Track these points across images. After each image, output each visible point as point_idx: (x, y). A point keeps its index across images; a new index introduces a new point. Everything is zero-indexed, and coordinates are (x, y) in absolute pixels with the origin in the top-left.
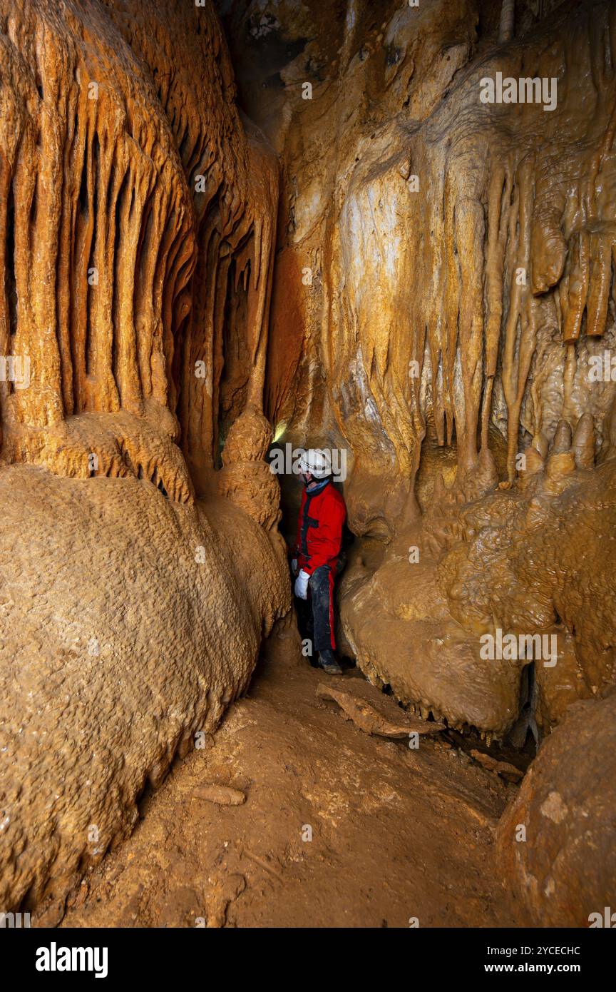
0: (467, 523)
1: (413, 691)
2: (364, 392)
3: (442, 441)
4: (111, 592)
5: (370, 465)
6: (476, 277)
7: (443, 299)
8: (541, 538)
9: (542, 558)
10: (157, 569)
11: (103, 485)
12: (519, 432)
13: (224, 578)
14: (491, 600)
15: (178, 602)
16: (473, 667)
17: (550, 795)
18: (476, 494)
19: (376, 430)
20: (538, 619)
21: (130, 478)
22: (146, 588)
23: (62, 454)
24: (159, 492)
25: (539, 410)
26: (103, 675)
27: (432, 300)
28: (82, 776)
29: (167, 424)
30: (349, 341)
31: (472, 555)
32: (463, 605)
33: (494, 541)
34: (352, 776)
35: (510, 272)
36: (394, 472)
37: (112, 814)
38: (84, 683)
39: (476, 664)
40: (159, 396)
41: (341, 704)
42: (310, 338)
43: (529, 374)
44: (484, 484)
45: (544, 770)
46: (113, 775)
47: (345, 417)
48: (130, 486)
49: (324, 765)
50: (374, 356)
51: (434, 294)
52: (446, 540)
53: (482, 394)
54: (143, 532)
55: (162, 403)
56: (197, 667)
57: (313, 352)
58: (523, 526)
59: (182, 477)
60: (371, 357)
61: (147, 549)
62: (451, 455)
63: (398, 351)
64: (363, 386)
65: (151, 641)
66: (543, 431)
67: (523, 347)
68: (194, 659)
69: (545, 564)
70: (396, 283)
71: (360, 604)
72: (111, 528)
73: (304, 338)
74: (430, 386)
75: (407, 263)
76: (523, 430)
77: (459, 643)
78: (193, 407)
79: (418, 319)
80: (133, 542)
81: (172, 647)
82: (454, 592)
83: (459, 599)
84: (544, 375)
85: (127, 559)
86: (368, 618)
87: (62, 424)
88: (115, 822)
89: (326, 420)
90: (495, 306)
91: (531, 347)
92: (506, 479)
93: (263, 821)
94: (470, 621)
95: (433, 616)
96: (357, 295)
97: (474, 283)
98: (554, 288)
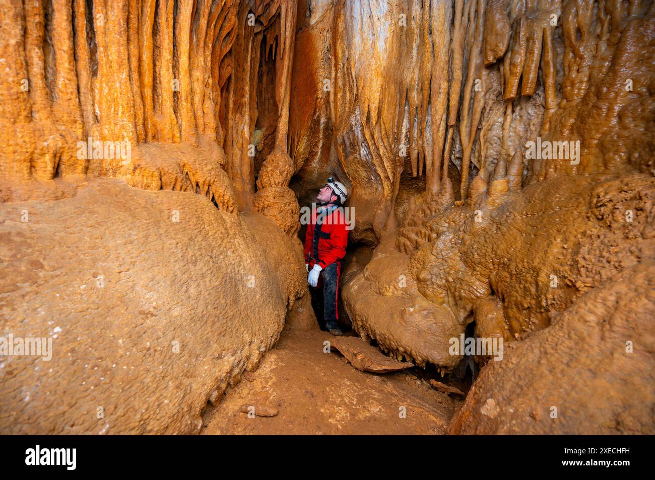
0: (432, 230)
1: (392, 342)
2: (360, 138)
3: (416, 173)
4: (178, 272)
5: (363, 192)
6: (444, 51)
7: (420, 69)
8: (483, 238)
9: (484, 251)
10: (212, 257)
11: (170, 196)
12: (470, 167)
13: (261, 266)
14: (447, 281)
15: (228, 281)
16: (434, 325)
17: (487, 401)
18: (438, 209)
19: (369, 166)
20: (479, 293)
21: (190, 193)
22: (205, 270)
23: (138, 171)
24: (212, 204)
25: (485, 151)
26: (175, 329)
27: (412, 70)
28: (161, 397)
29: (216, 154)
30: (350, 100)
31: (434, 252)
32: (427, 285)
33: (451, 241)
34: (351, 397)
35: (469, 48)
36: (380, 197)
37: (184, 423)
38: (160, 334)
39: (436, 323)
40: (210, 134)
41: (342, 353)
42: (321, 99)
43: (479, 124)
44: (444, 203)
45: (483, 386)
46: (184, 397)
47: (346, 157)
48: (190, 198)
49: (332, 390)
50: (369, 111)
51: (413, 65)
52: (417, 242)
53: (445, 139)
54: (200, 231)
55: (213, 139)
56: (242, 326)
57: (324, 109)
58: (471, 230)
59: (228, 194)
60: (367, 112)
61: (204, 243)
62: (421, 184)
63: (386, 107)
64: (360, 134)
65: (209, 307)
66: (487, 165)
67: (476, 104)
68: (240, 320)
69: (486, 255)
70: (385, 56)
71: (356, 287)
72: (177, 227)
73: (317, 98)
74: (408, 133)
75: (394, 41)
76: (473, 166)
77: (424, 310)
78: (235, 146)
79: (401, 83)
80: (194, 238)
81: (225, 311)
82: (422, 276)
83: (425, 281)
84: (489, 125)
85: (189, 249)
86: (361, 296)
87: (136, 148)
88: (186, 428)
89: (332, 160)
90: (458, 74)
91: (482, 104)
92: (460, 199)
93: (291, 426)
94: (432, 295)
95: (406, 293)
96: (357, 65)
97: (442, 56)
98: (500, 61)
